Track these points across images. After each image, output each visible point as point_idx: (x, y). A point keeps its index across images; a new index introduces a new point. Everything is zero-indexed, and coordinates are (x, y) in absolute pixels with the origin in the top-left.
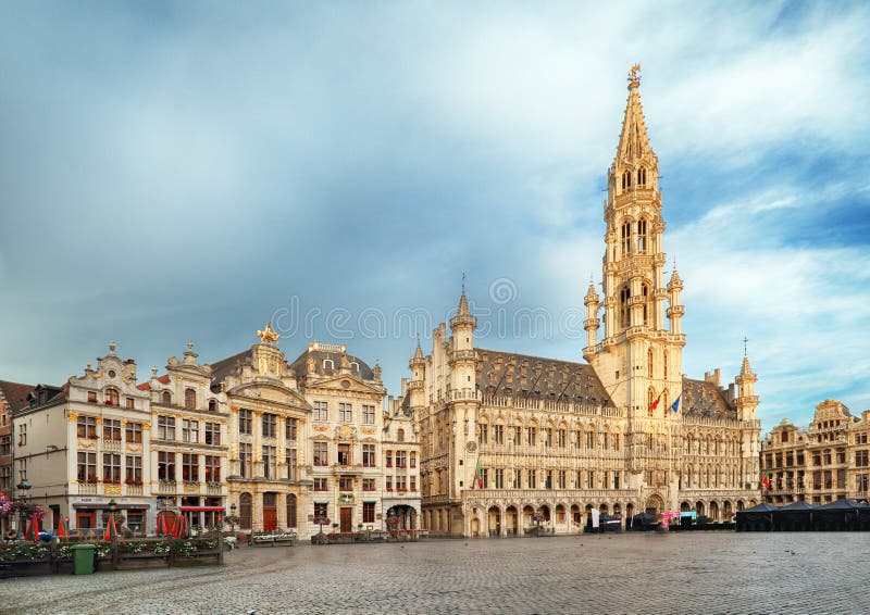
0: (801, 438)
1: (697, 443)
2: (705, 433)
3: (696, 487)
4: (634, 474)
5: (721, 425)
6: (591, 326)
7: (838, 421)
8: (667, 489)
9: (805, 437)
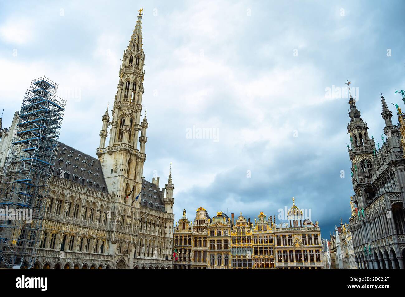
0: (190, 228)
2: (150, 218)
3: (142, 257)
4: (112, 243)
5: (157, 214)
6: (103, 135)
7: (204, 221)
8: (128, 256)
9: (192, 228)
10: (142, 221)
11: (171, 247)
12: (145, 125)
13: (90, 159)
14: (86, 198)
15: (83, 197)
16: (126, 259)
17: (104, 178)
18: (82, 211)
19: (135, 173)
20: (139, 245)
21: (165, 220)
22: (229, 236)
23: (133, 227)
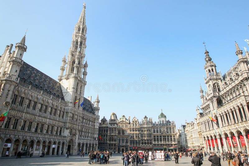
2: (87, 117)
3: (82, 138)
4: (66, 129)
6: (63, 69)
7: (115, 120)
9: (108, 123)
11: (98, 133)
12: (86, 66)
15: (50, 101)
16: (74, 138)
18: (49, 109)
19: (80, 91)
20: (81, 131)
21: (94, 119)
22: (128, 128)
23: (78, 121)
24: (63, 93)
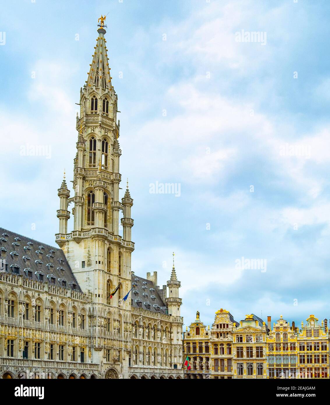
0: (207, 334)
1: (141, 329)
2: (147, 322)
3: (140, 365)
4: (96, 350)
5: (159, 317)
6: (64, 216)
7: (227, 325)
8: (121, 365)
9: (210, 333)
10: (135, 325)
11: (181, 354)
12: (127, 202)
13: (47, 248)
14: (49, 297)
15: (44, 296)
16: (118, 368)
17: (72, 273)
18: (47, 313)
19: (120, 266)
20: (135, 352)
21: (169, 324)
22: (264, 343)
23: (123, 332)
24: (74, 274)
